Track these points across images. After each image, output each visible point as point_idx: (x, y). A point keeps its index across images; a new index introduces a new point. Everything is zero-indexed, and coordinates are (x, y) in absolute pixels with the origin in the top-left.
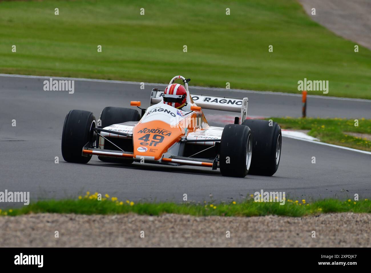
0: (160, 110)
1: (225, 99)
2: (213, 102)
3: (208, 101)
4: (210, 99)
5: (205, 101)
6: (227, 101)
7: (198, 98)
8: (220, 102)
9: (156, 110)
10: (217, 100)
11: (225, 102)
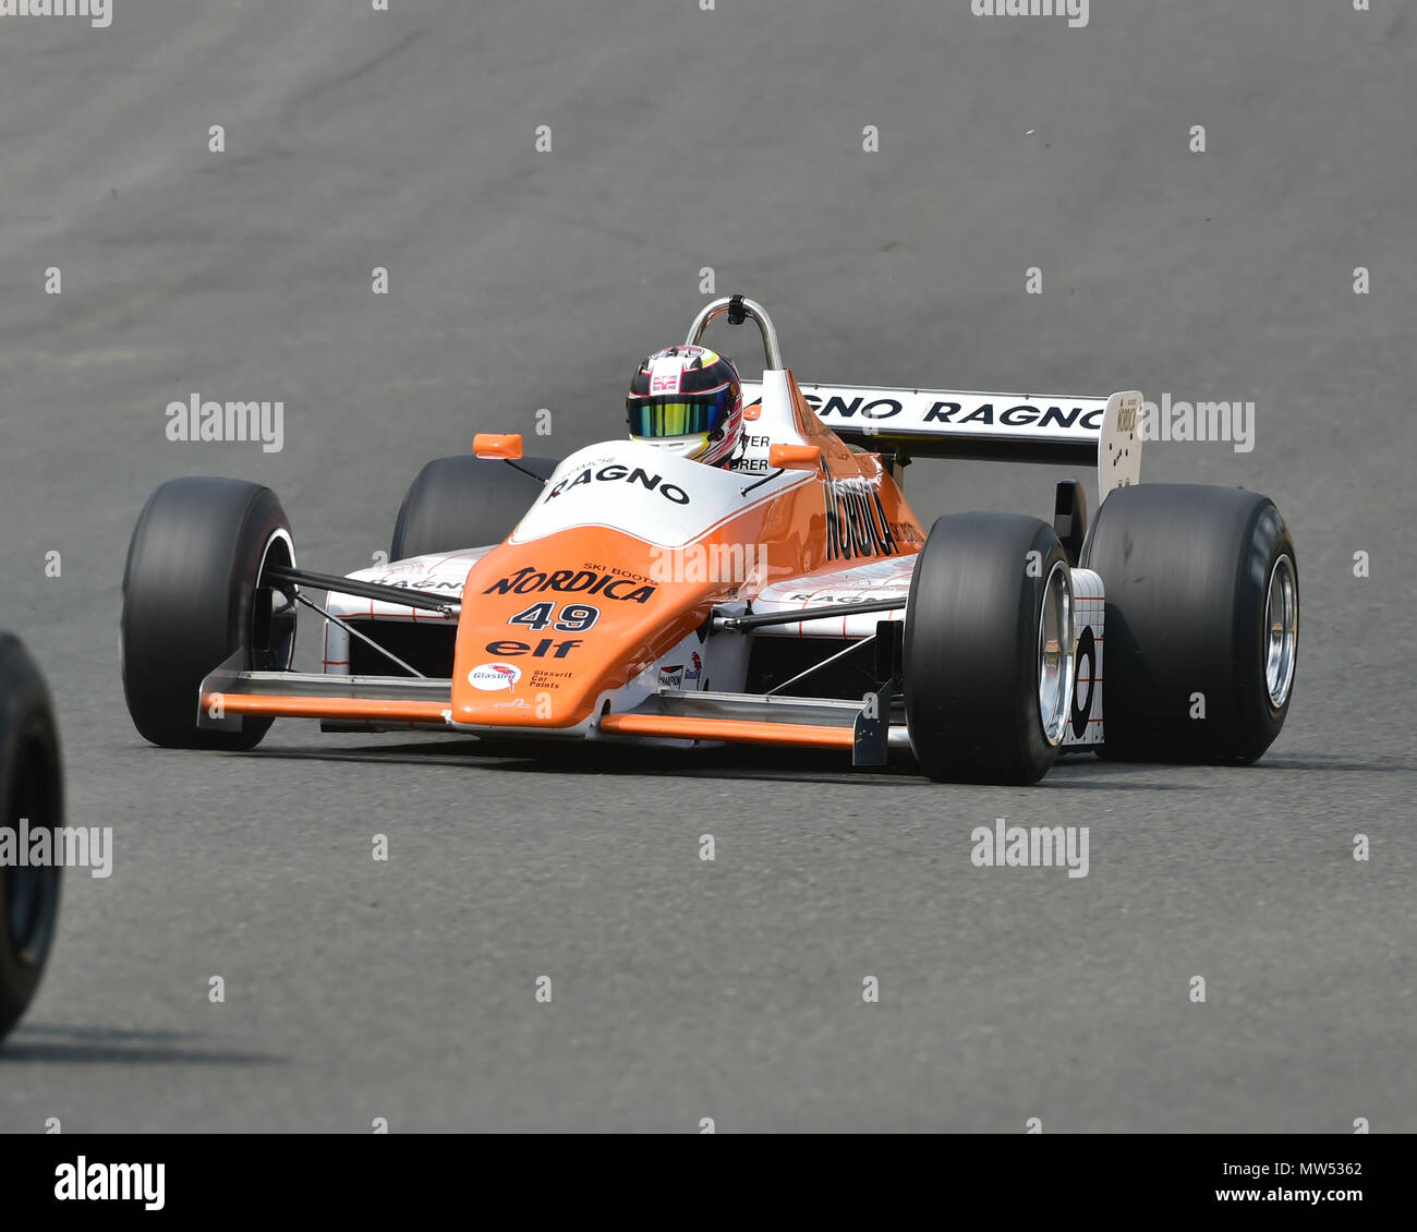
0: (606, 474)
1: (1032, 402)
2: (970, 422)
3: (944, 418)
4: (955, 408)
5: (929, 418)
6: (1037, 411)
7: (897, 407)
8: (1005, 418)
9: (587, 476)
10: (988, 409)
11: (1030, 419)
